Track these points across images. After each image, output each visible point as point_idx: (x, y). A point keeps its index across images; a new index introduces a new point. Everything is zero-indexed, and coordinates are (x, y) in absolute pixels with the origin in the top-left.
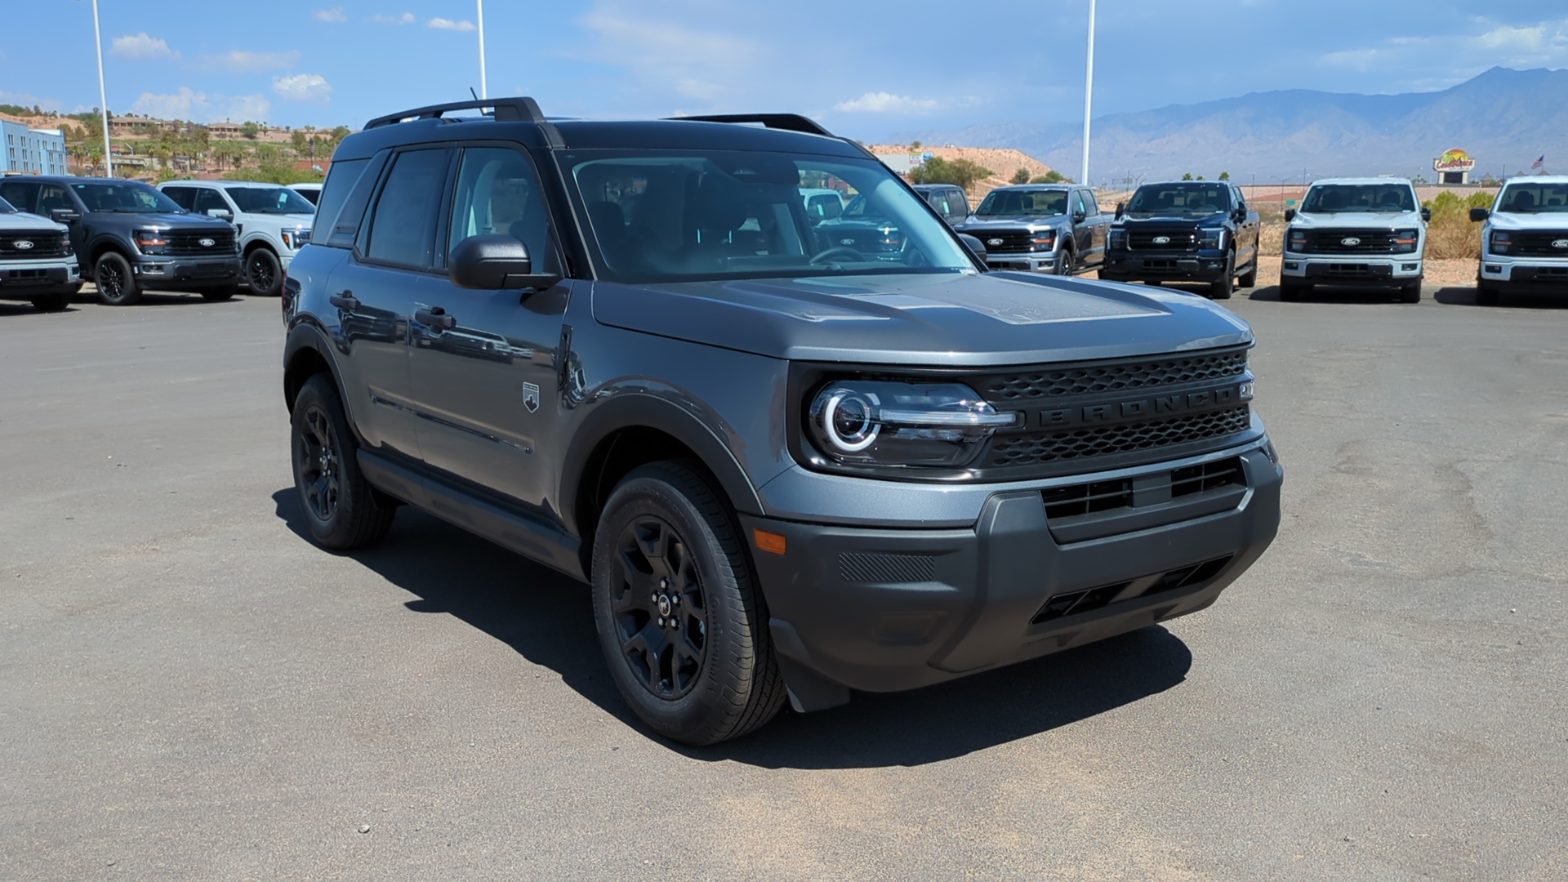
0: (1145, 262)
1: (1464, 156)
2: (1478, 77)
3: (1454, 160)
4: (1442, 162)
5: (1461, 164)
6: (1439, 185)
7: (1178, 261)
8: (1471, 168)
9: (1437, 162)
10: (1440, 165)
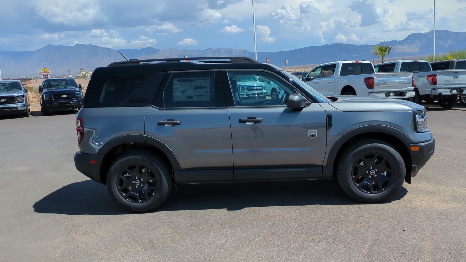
0: (60, 103)
1: (48, 70)
2: (44, 47)
3: (45, 71)
4: (42, 72)
5: (47, 72)
6: (42, 79)
7: (71, 102)
8: (50, 73)
9: (40, 72)
10: (41, 73)
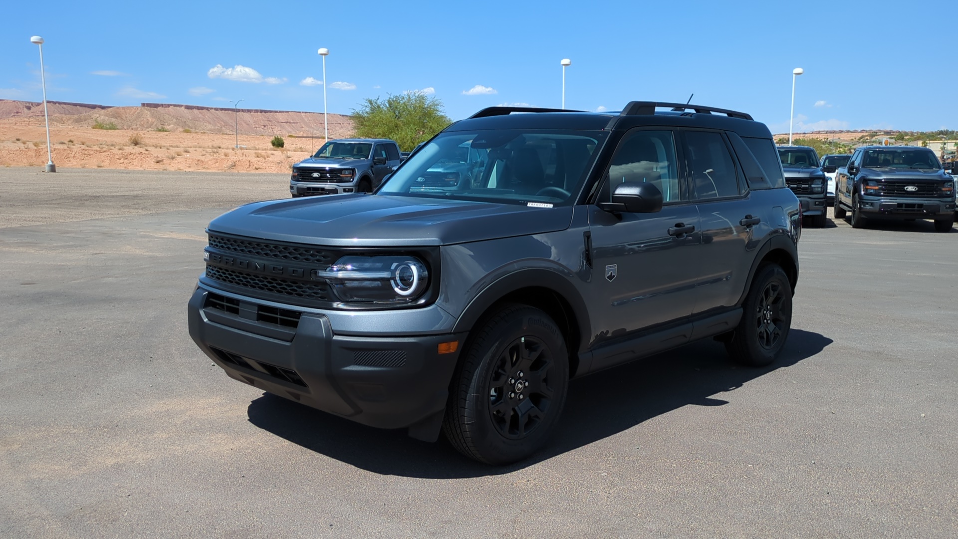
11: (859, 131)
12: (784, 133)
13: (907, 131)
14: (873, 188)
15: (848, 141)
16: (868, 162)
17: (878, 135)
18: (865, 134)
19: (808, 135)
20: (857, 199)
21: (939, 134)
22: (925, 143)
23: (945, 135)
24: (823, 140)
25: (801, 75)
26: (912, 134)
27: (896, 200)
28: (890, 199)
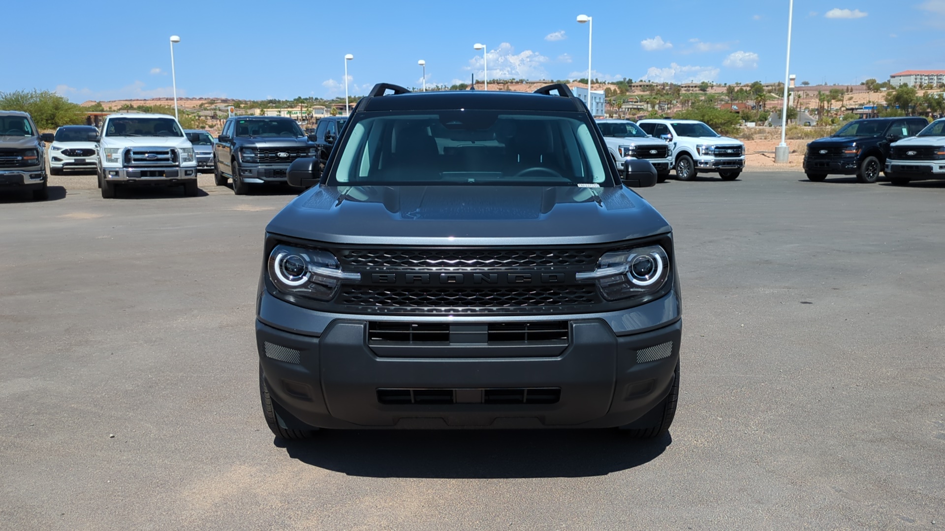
11: (198, 98)
12: (124, 99)
13: (241, 100)
14: (249, 155)
15: (190, 108)
16: (240, 131)
17: (217, 103)
18: (204, 102)
19: (149, 101)
20: (237, 167)
21: (269, 103)
22: (263, 112)
23: (274, 104)
24: (167, 107)
25: (179, 43)
26: (246, 103)
27: (271, 166)
28: (266, 166)
